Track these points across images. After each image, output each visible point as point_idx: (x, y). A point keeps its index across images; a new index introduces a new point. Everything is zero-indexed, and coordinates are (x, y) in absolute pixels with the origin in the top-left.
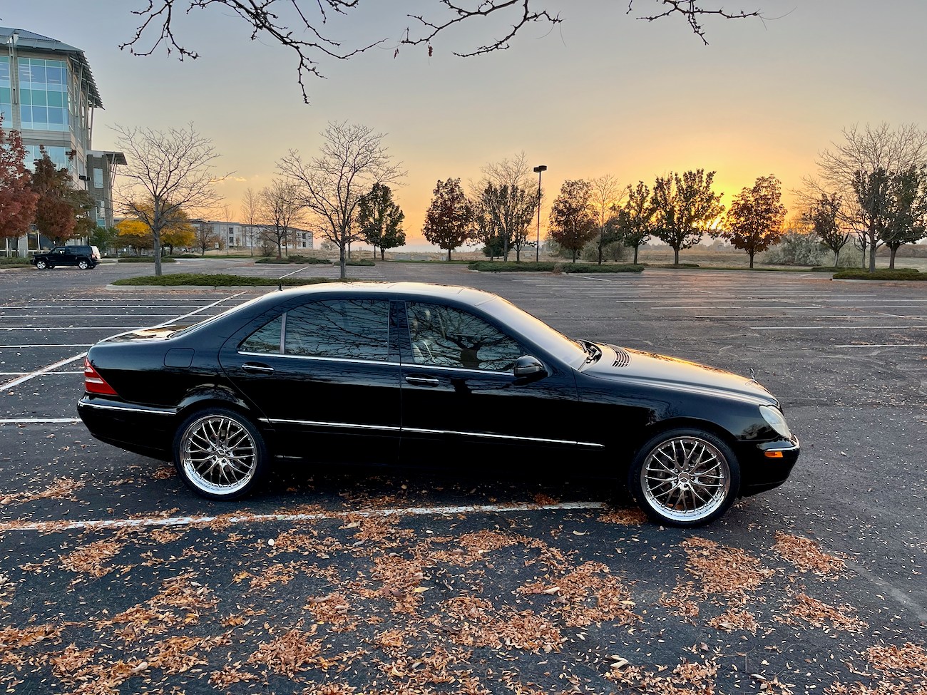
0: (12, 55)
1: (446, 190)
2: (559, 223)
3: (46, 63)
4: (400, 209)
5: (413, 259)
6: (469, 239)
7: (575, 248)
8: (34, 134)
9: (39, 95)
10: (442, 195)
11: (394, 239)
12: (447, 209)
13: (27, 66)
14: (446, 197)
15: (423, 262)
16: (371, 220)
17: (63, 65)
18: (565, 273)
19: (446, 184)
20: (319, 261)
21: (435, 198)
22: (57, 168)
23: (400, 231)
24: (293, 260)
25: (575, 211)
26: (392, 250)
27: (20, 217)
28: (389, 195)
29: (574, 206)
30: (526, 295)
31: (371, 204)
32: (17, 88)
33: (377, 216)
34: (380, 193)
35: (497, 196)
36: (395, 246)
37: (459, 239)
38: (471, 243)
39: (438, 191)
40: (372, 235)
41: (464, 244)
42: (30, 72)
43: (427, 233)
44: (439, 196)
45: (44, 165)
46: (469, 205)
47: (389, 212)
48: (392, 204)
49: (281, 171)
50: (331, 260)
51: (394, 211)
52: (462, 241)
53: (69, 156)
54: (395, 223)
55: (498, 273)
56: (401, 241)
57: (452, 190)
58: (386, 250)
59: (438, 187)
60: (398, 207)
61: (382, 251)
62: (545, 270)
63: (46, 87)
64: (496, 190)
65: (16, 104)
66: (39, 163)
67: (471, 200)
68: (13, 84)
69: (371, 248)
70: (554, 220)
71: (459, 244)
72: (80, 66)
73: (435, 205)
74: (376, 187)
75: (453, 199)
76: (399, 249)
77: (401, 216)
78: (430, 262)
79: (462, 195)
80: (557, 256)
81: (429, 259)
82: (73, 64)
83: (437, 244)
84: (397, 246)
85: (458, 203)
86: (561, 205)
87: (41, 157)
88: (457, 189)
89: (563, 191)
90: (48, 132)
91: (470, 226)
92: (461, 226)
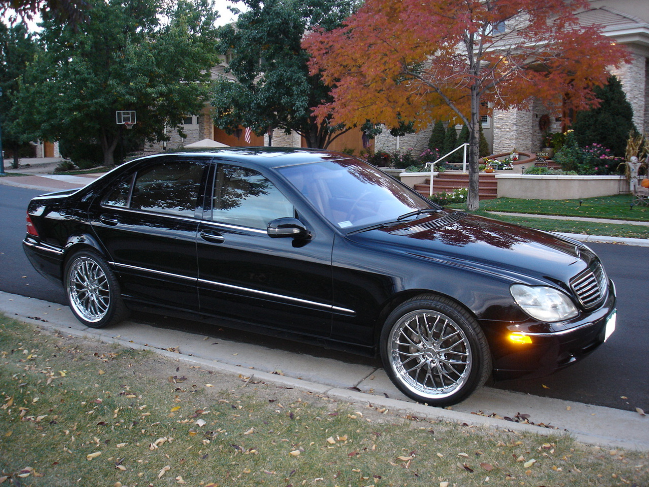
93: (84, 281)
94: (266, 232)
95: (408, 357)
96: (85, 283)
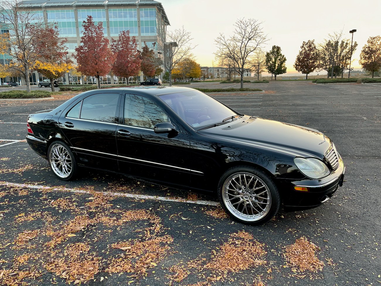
0: (138, 8)
1: (307, 46)
2: (365, 58)
3: (149, 10)
4: (284, 57)
5: (291, 79)
6: (317, 68)
7: (374, 71)
8: (145, 38)
9: (147, 22)
10: (305, 48)
11: (281, 70)
12: (307, 55)
13: (143, 11)
14: (307, 49)
15: (296, 80)
16: (271, 62)
17: (155, 10)
18: (363, 83)
19: (307, 43)
20: (246, 81)
21: (301, 50)
22: (150, 50)
23: (284, 67)
24: (235, 81)
25: (375, 52)
26: (280, 75)
27: (136, 69)
28: (280, 51)
29: (374, 49)
30: (327, 94)
31: (271, 55)
32: (140, 20)
33: (274, 60)
34: (275, 50)
35: (332, 47)
36: (281, 73)
37: (312, 69)
38: (318, 70)
39: (303, 47)
40: (271, 69)
41: (315, 71)
42: (144, 14)
43: (297, 67)
44: (303, 49)
45: (146, 49)
46: (318, 52)
47: (279, 58)
48: (281, 55)
49: (216, 43)
50: (251, 81)
51: (281, 57)
52: (314, 70)
53: (153, 45)
54: (282, 63)
55: (326, 84)
56: (284, 71)
57: (310, 46)
58: (278, 76)
59: (303, 45)
60: (283, 56)
61: (275, 76)
62: (352, 82)
63: (149, 19)
64: (332, 44)
65: (139, 27)
66: (144, 48)
67: (319, 50)
68: (138, 19)
69: (270, 75)
70: (362, 57)
71: (312, 71)
72: (161, 9)
73: (301, 53)
74: (274, 47)
75: (310, 50)
76: (283, 75)
77: (285, 60)
78: (299, 80)
79: (315, 47)
80: (369, 75)
81: (298, 79)
82: (158, 8)
83: (301, 72)
84: (282, 73)
85: (313, 51)
86: (367, 49)
87: (144, 46)
88: (312, 45)
89: (368, 42)
90: (150, 36)
91: (318, 62)
92: (313, 62)
93: (58, 157)
94: (153, 130)
95: (234, 197)
96: (59, 158)
